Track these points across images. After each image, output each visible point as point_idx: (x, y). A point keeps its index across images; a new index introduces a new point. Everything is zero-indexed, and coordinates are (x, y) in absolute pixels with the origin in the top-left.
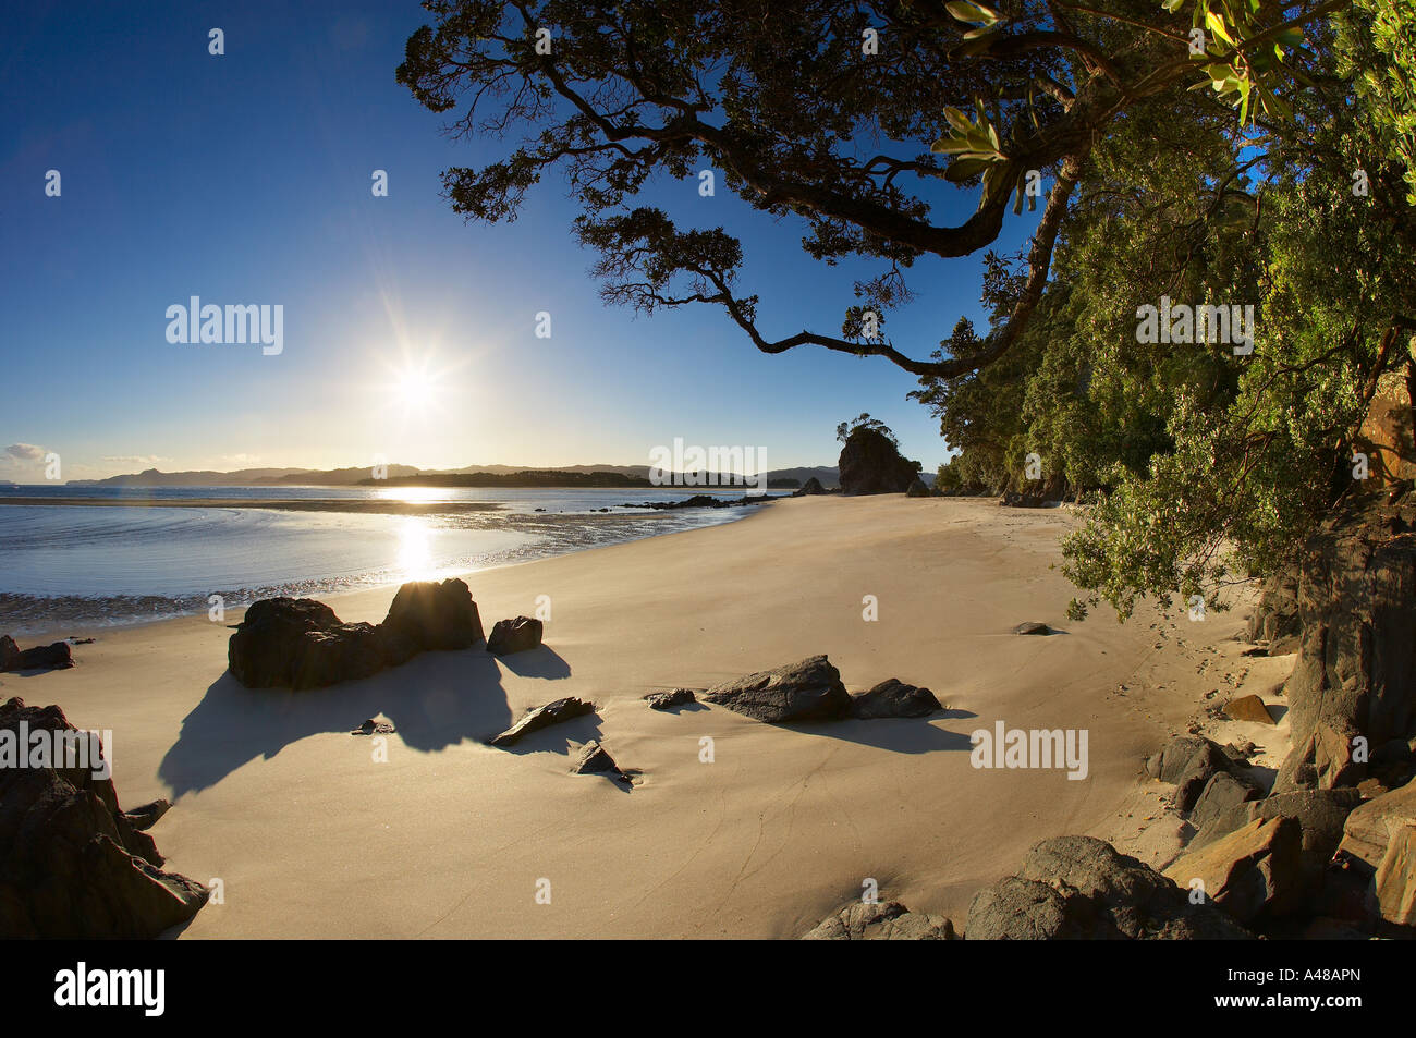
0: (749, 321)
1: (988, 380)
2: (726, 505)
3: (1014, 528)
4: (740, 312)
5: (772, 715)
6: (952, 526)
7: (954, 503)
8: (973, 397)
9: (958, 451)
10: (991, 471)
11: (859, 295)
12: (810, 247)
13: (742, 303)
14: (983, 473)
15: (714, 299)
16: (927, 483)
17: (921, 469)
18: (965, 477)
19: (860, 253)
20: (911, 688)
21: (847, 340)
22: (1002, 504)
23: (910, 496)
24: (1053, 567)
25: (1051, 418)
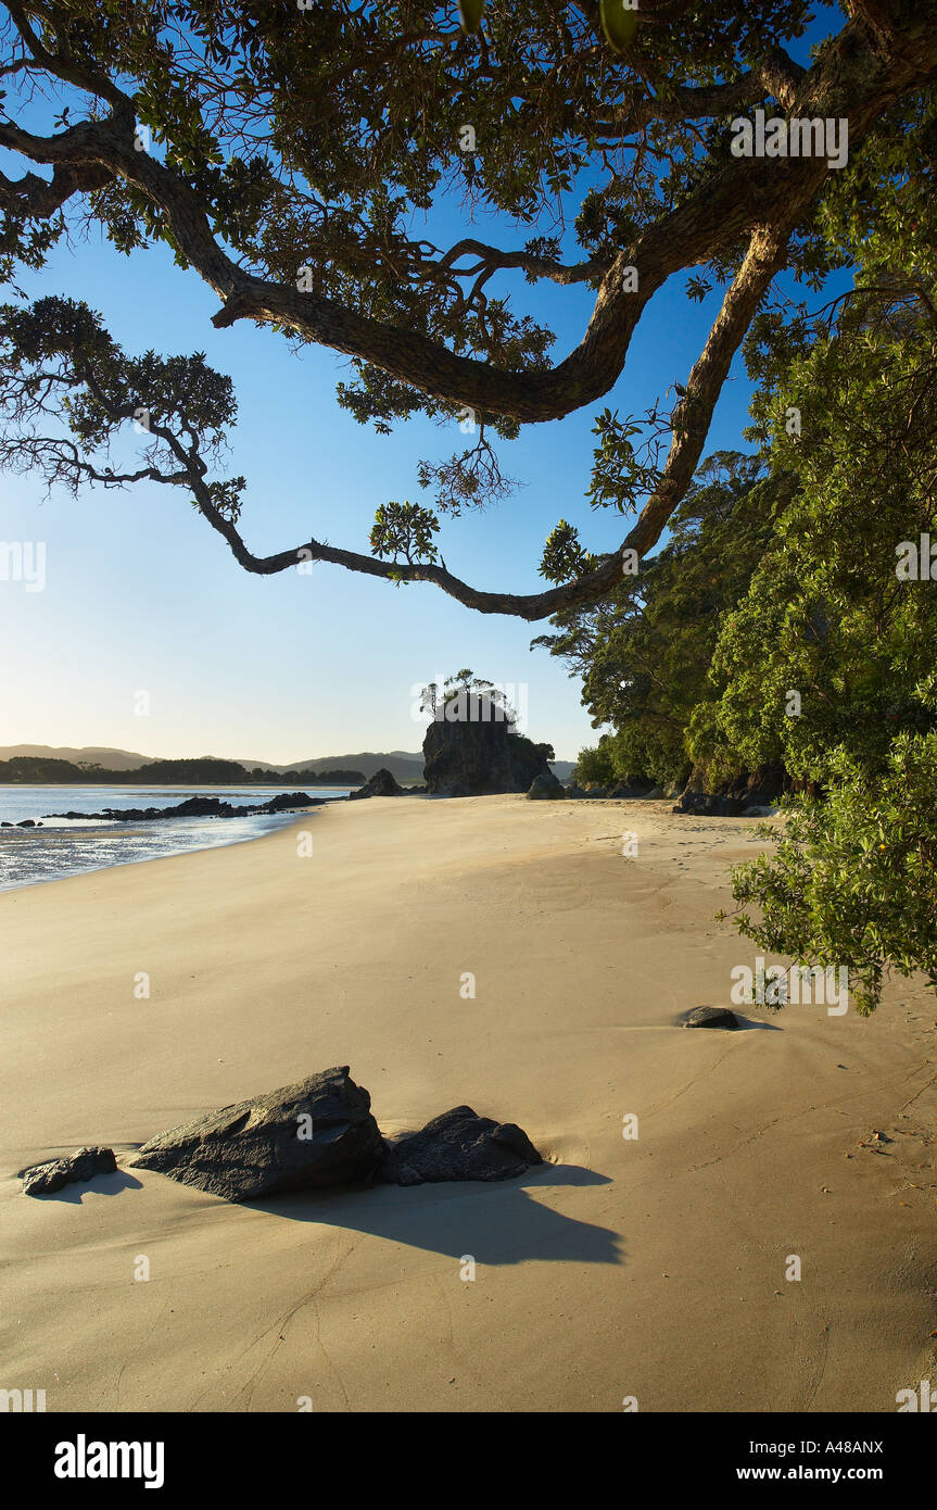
0: (227, 518)
1: (660, 616)
2: (242, 812)
3: (691, 848)
4: (216, 503)
5: (247, 1185)
6: (593, 845)
7: (603, 809)
8: (634, 644)
9: (609, 729)
10: (662, 758)
11: (425, 483)
12: (350, 400)
13: (220, 488)
14: (648, 762)
15: (176, 478)
16: (560, 778)
17: (553, 756)
18: (620, 769)
19: (430, 414)
20: (489, 1124)
21: (377, 557)
22: (676, 810)
23: (534, 797)
24: (722, 916)
25: (760, 677)
